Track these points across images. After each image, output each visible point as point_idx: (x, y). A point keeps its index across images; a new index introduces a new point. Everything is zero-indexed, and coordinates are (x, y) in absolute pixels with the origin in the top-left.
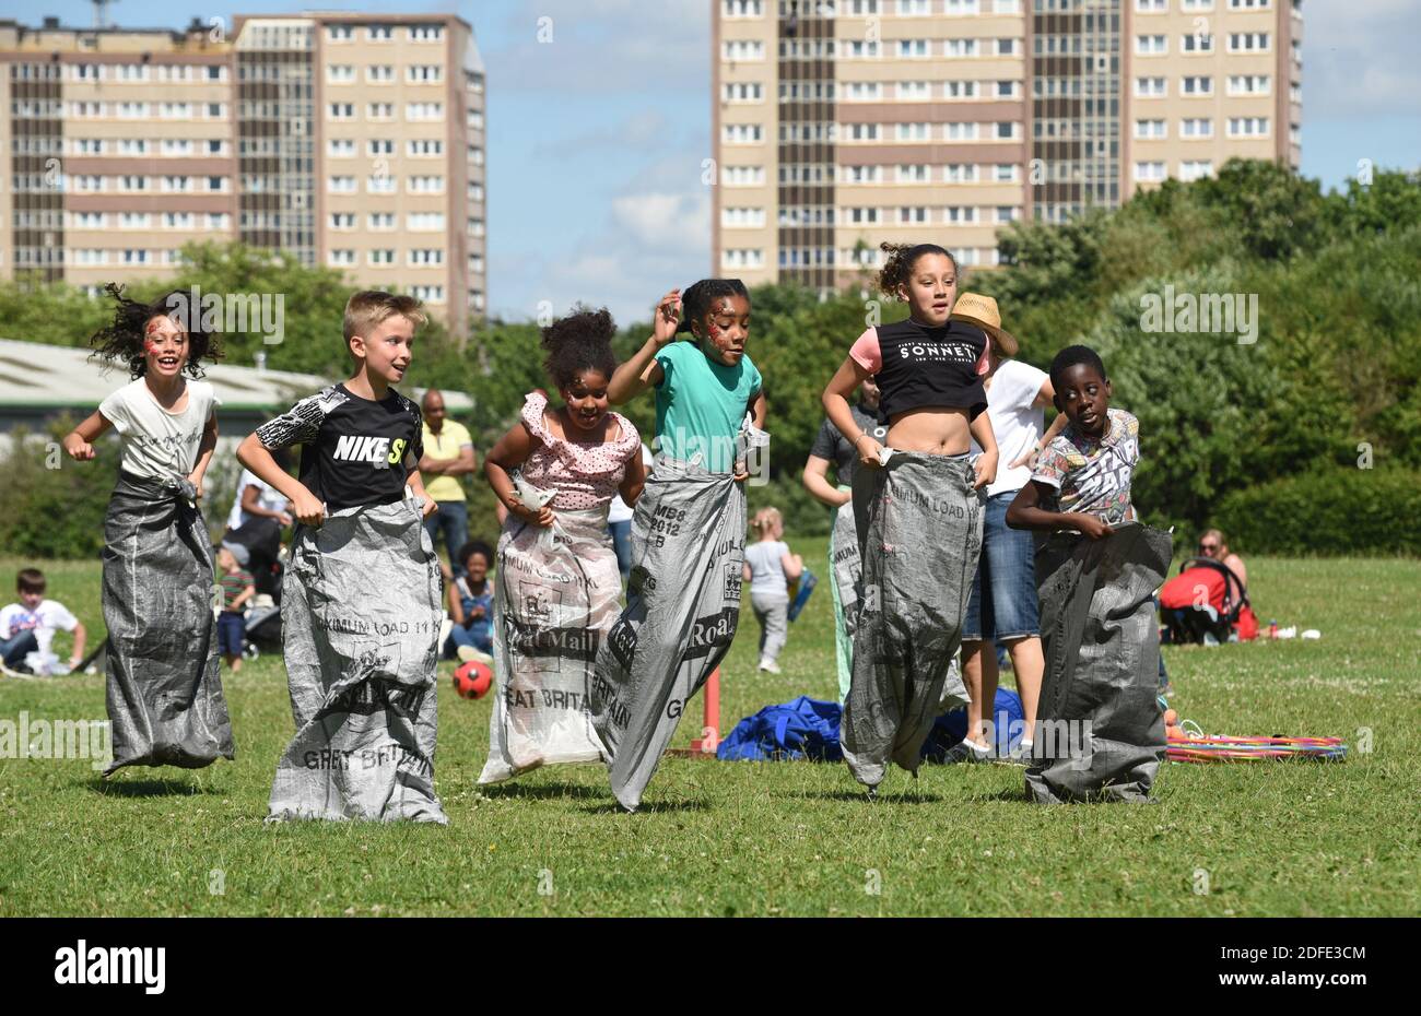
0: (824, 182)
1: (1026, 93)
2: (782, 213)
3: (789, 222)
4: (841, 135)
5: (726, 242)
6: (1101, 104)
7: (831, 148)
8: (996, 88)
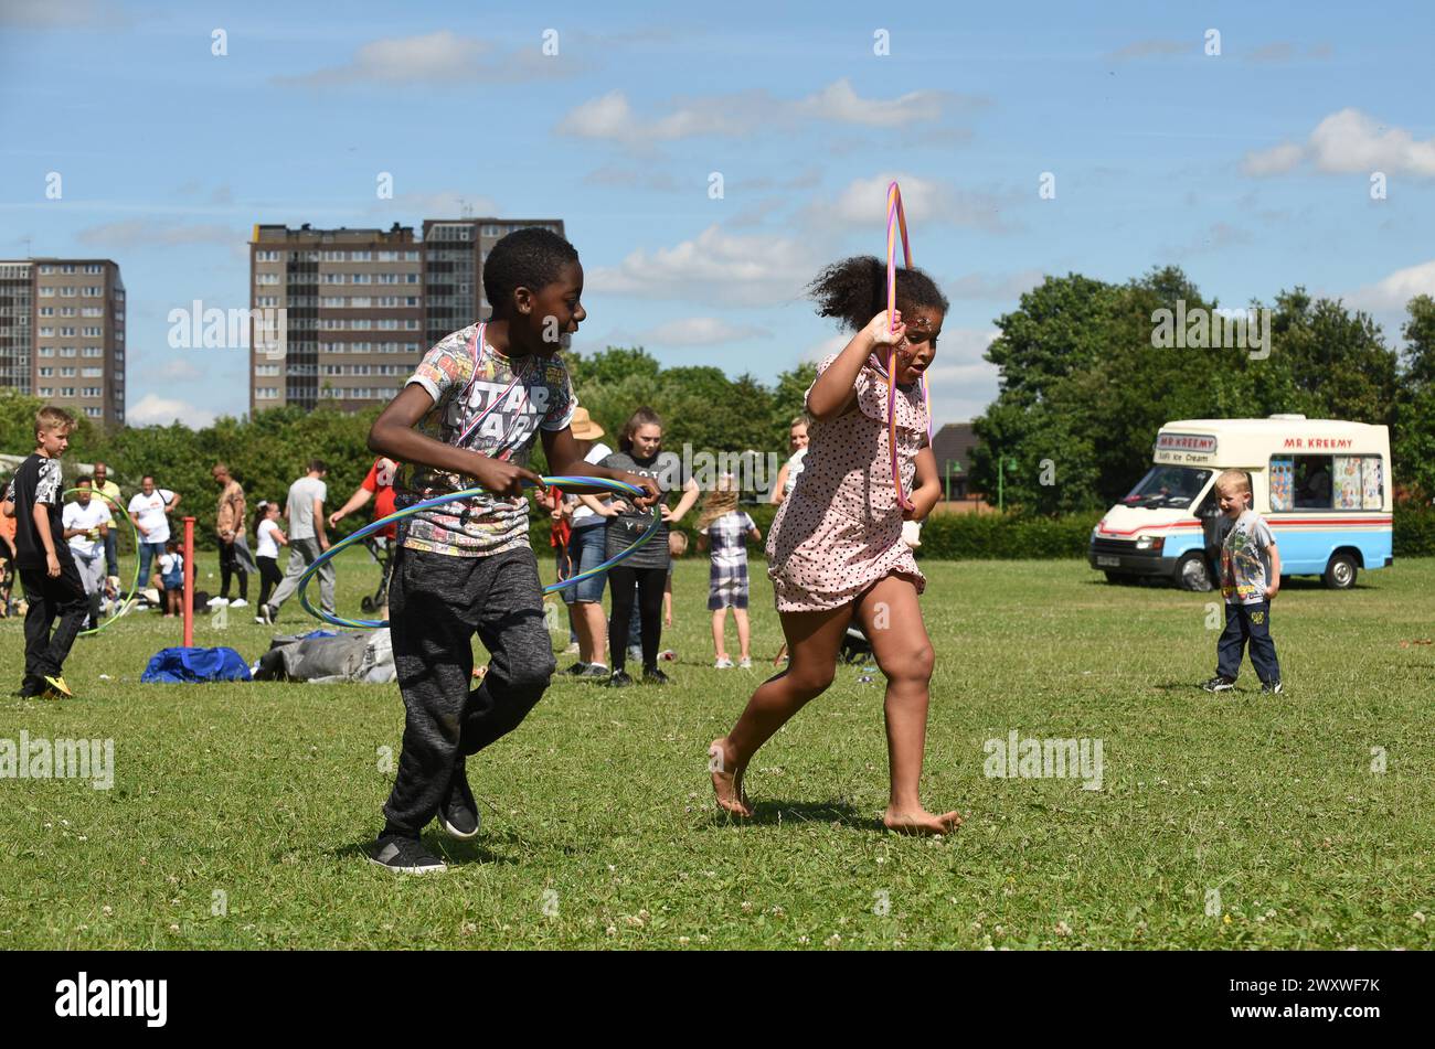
0: (312, 351)
1: (424, 303)
2: (288, 368)
3: (292, 372)
4: (322, 325)
5: (257, 385)
6: (464, 310)
7: (316, 332)
8: (406, 301)
